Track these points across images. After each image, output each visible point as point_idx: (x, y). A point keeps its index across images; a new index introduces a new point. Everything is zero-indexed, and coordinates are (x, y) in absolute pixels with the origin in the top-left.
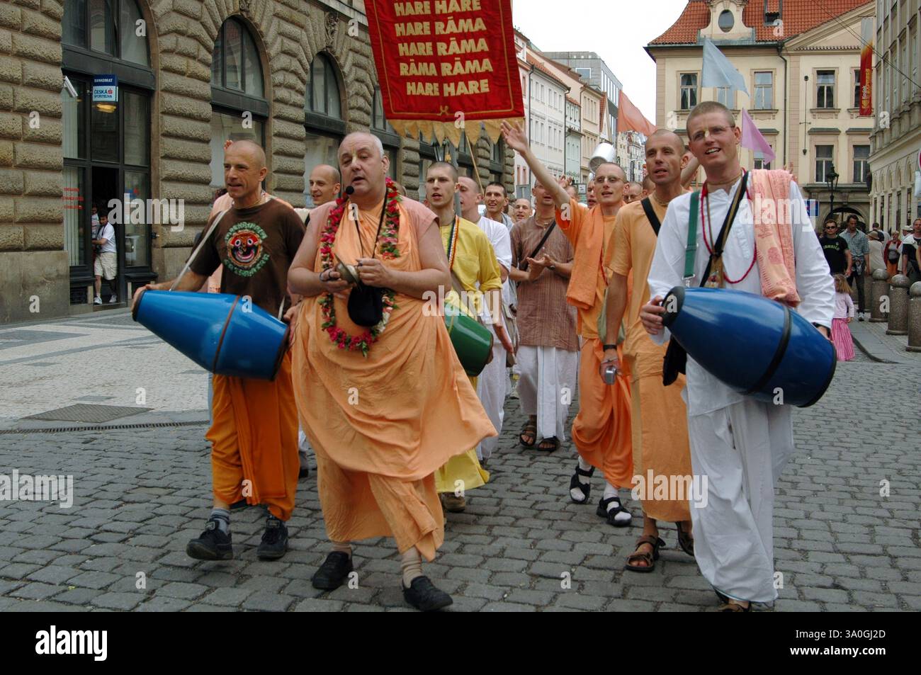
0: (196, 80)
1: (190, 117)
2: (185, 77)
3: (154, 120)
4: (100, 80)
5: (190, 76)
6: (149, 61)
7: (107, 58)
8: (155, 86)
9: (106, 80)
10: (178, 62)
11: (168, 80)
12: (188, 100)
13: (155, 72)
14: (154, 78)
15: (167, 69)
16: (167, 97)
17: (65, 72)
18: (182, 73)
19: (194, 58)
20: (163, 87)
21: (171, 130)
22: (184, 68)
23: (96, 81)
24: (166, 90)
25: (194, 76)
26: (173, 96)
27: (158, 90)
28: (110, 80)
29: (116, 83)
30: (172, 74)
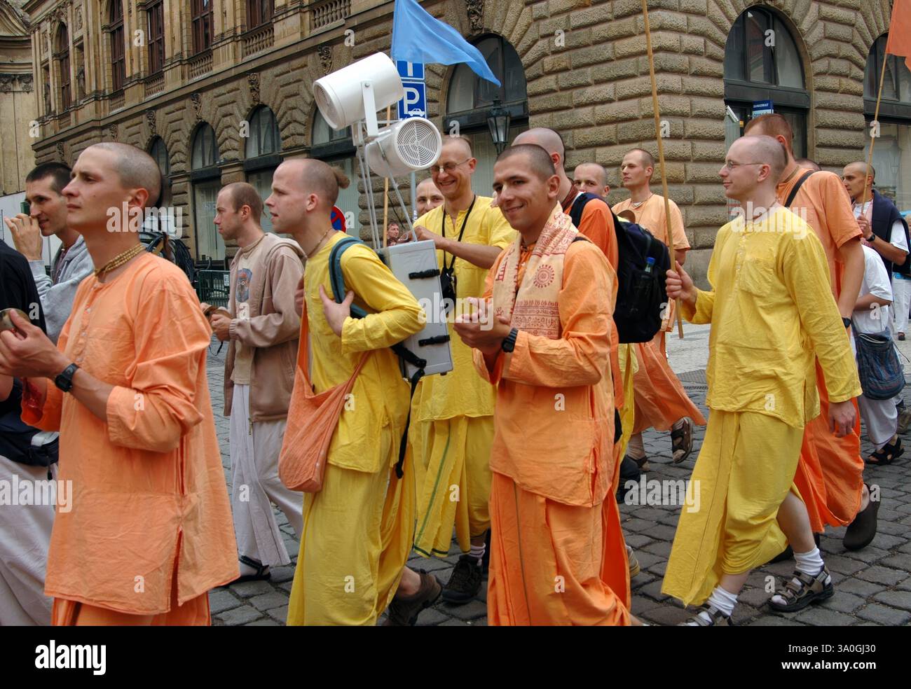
0: (849, 96)
1: (844, 128)
2: (838, 94)
3: (809, 134)
4: (758, 106)
5: (842, 93)
6: (804, 84)
7: (765, 86)
8: (809, 105)
9: (763, 105)
10: (831, 82)
11: (821, 98)
12: (842, 114)
13: (810, 94)
14: (809, 98)
15: (819, 89)
16: (820, 113)
17: (727, 102)
18: (835, 91)
19: (847, 76)
20: (817, 105)
21: (824, 141)
22: (837, 86)
23: (755, 106)
24: (819, 108)
25: (847, 92)
26: (826, 112)
27: (813, 108)
28: (767, 105)
29: (771, 106)
30: (824, 93)
